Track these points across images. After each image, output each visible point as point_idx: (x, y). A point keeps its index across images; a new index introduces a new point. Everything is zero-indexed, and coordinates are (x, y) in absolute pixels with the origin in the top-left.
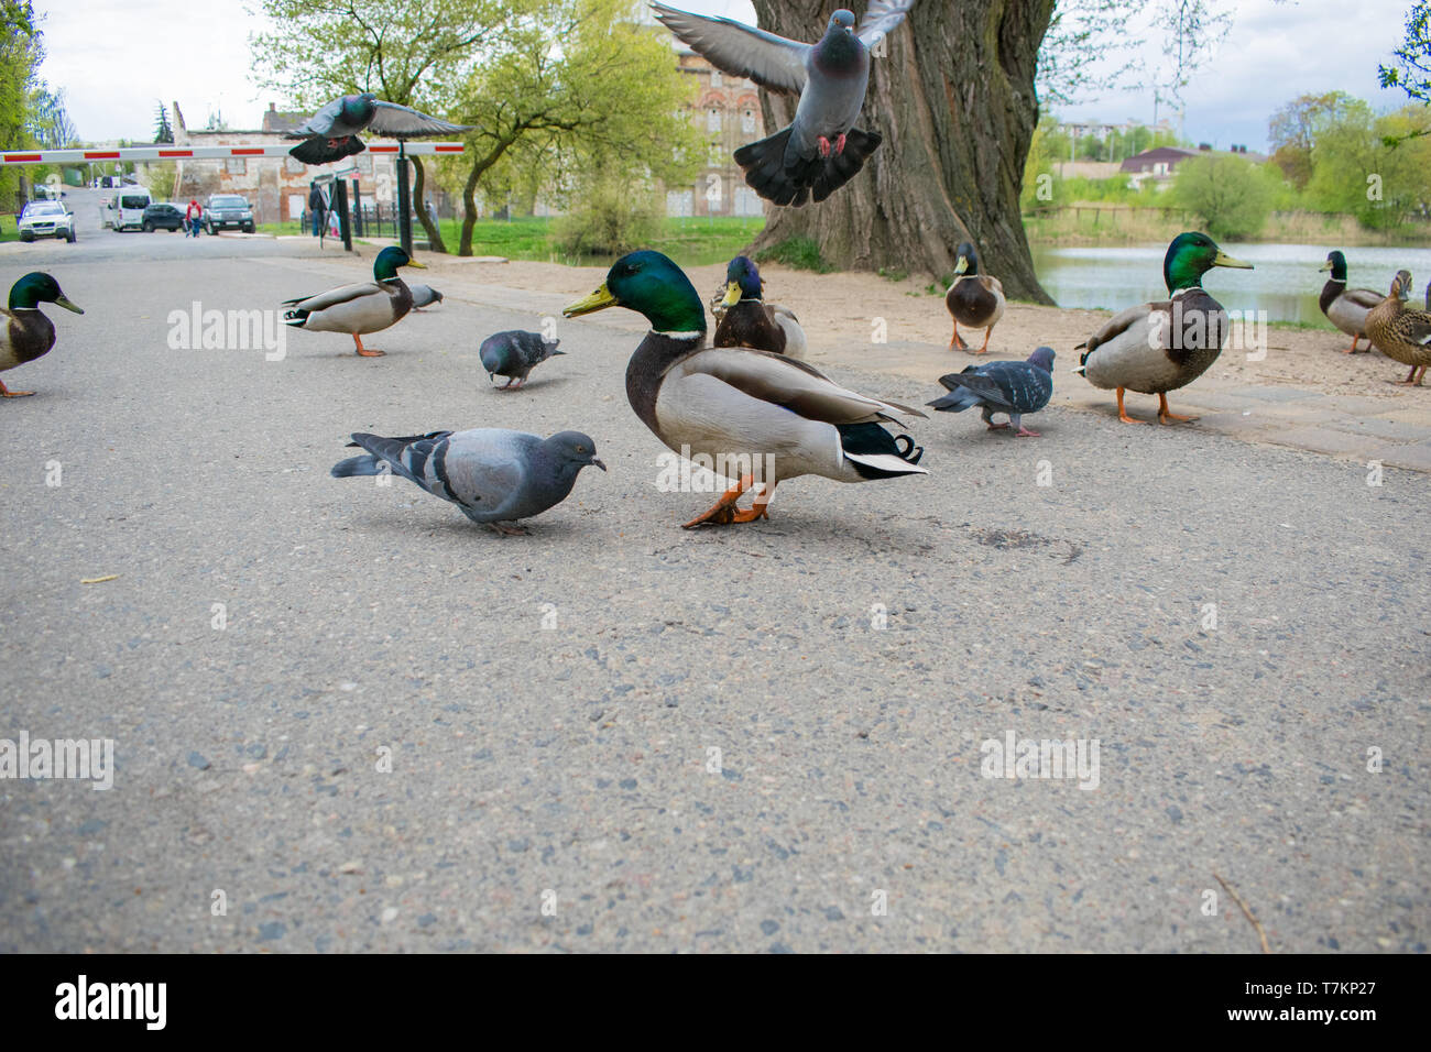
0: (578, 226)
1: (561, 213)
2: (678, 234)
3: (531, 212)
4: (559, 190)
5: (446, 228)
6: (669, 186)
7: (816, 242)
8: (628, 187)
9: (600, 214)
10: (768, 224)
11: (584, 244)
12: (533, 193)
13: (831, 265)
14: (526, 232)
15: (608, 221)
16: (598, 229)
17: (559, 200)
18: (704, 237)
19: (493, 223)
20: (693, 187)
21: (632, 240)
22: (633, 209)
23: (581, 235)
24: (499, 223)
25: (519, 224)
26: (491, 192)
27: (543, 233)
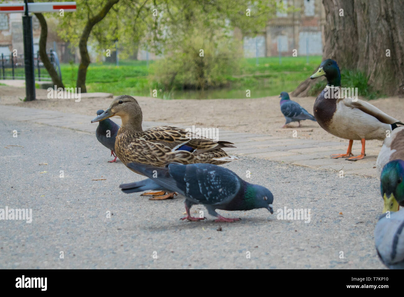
0: (173, 67)
1: (158, 57)
2: (252, 72)
3: (135, 57)
4: (156, 39)
5: (67, 71)
6: (246, 34)
7: (365, 74)
8: (213, 35)
9: (190, 57)
10: (324, 60)
11: (178, 81)
12: (136, 41)
13: (378, 92)
14: (131, 73)
15: (196, 62)
16: (188, 70)
17: (155, 47)
18: (276, 73)
19: (104, 67)
20: (265, 34)
21: (216, 77)
22: (217, 53)
23: (175, 74)
24: (110, 67)
25: (125, 67)
26: (103, 42)
27: (144, 74)
